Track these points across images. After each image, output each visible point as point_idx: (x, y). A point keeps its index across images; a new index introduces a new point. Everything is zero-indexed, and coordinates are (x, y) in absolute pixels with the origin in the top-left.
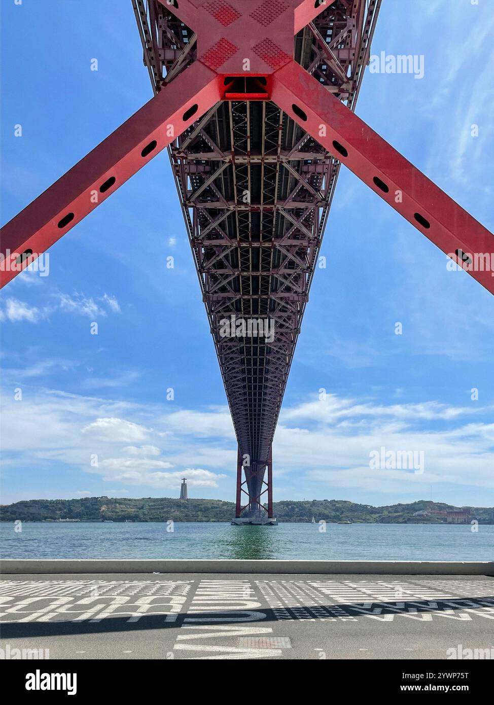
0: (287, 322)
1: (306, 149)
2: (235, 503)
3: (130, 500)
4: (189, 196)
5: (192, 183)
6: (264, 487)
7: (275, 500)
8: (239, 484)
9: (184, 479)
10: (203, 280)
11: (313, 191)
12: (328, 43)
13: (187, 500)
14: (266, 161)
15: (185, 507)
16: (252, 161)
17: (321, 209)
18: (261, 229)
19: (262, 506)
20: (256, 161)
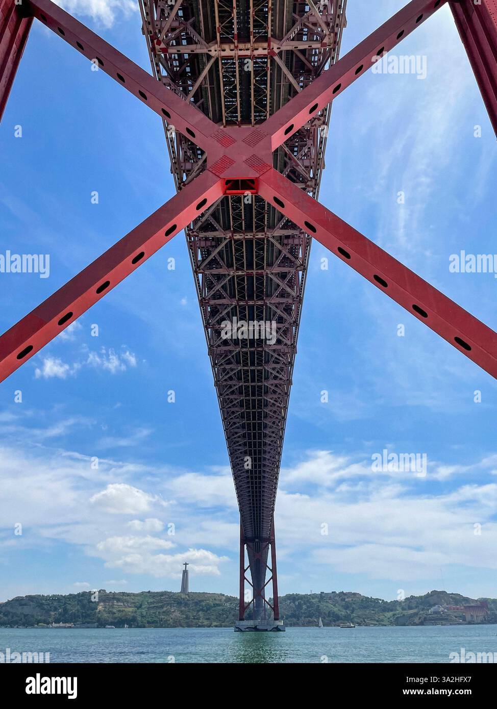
0: (280, 374)
1: (286, 227)
2: (239, 598)
3: (128, 595)
4: (199, 265)
5: (202, 254)
6: (269, 574)
7: (281, 594)
8: (243, 571)
9: (186, 564)
10: (208, 335)
11: (293, 259)
12: (295, 156)
13: (188, 594)
14: (256, 237)
15: (186, 605)
16: (246, 237)
17: (301, 273)
18: (255, 289)
19: (267, 602)
20: (249, 237)
